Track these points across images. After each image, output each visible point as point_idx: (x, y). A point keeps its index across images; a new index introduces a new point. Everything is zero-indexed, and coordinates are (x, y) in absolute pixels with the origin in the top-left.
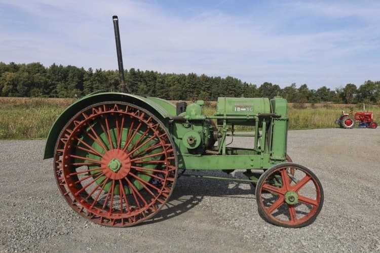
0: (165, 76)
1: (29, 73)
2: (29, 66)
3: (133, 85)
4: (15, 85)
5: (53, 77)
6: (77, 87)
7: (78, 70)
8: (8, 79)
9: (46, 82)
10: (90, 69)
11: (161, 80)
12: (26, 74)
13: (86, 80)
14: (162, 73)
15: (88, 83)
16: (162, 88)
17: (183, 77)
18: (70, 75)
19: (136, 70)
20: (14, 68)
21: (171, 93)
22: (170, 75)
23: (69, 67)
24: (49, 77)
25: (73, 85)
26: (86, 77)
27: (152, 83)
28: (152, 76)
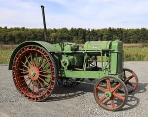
0: (128, 30)
1: (61, 32)
2: (61, 30)
3: (110, 36)
4: (55, 39)
5: (72, 34)
6: (82, 38)
7: (83, 30)
8: (53, 36)
9: (69, 37)
10: (89, 29)
11: (125, 33)
12: (60, 33)
13: (87, 35)
14: (126, 29)
15: (88, 36)
16: (126, 37)
17: (138, 30)
18: (79, 33)
19: (112, 28)
20: (55, 31)
21: (131, 40)
22: (131, 30)
23: (79, 29)
24: (70, 34)
25: (81, 37)
26: (87, 33)
27: (120, 34)
28: (120, 31)
